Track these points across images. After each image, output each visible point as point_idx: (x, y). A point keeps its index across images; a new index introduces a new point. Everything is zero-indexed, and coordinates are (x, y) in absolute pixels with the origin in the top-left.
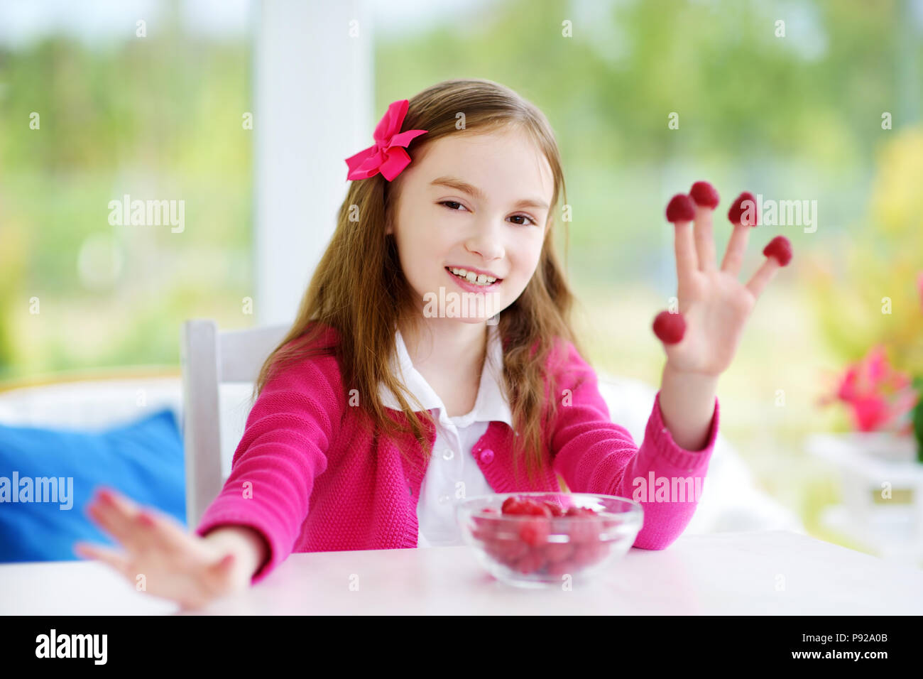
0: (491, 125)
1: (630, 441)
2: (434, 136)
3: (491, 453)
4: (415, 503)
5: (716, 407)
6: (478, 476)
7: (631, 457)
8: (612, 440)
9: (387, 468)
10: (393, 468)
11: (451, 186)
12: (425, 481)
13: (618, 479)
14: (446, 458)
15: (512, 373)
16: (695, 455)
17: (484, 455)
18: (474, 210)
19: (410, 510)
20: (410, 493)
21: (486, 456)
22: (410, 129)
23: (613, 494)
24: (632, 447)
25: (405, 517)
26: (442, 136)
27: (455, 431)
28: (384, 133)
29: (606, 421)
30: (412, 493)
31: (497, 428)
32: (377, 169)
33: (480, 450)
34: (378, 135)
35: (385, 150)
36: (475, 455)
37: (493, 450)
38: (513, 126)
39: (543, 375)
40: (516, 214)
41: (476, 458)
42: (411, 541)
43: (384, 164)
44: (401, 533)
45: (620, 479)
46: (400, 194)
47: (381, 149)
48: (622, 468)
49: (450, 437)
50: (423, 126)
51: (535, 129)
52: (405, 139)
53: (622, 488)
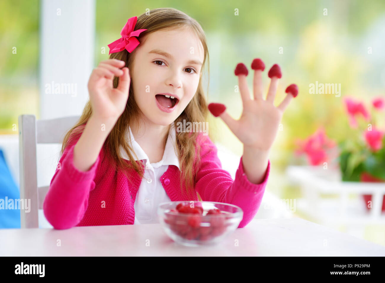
0: (176, 27)
1: (230, 178)
2: (150, 31)
3: (169, 180)
4: (133, 203)
5: (269, 164)
6: (162, 191)
7: (230, 185)
8: (221, 177)
9: (122, 186)
10: (124, 186)
11: (158, 54)
12: (139, 192)
13: (223, 195)
14: (148, 182)
15: (181, 143)
16: (257, 186)
17: (166, 181)
18: (169, 64)
19: (131, 206)
20: (131, 198)
21: (166, 182)
22: (139, 29)
23: (221, 202)
24: (231, 181)
25: (129, 209)
26: (154, 31)
27: (153, 170)
28: (126, 32)
29: (220, 168)
30: (132, 198)
31: (172, 169)
32: (124, 48)
33: (164, 179)
34: (123, 33)
35: (127, 39)
36: (161, 181)
37: (170, 179)
38: (186, 27)
39: (195, 145)
40: (188, 67)
41: (162, 182)
42: (131, 220)
43: (127, 45)
44: (127, 216)
45: (224, 195)
46: (134, 59)
47: (126, 39)
48: (225, 190)
49: (151, 173)
50: (144, 28)
51: (196, 29)
52: (137, 33)
53: (225, 200)
